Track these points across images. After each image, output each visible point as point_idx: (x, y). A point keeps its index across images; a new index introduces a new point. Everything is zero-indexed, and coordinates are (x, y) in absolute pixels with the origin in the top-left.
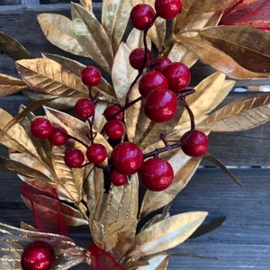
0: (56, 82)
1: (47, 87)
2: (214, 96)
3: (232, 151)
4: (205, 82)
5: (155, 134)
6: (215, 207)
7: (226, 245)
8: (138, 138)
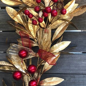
0: (30, 2)
1: (28, 3)
2: (72, 7)
3: (78, 25)
4: (69, 3)
5: (56, 18)
6: (74, 43)
7: (78, 55)
8: (52, 19)
